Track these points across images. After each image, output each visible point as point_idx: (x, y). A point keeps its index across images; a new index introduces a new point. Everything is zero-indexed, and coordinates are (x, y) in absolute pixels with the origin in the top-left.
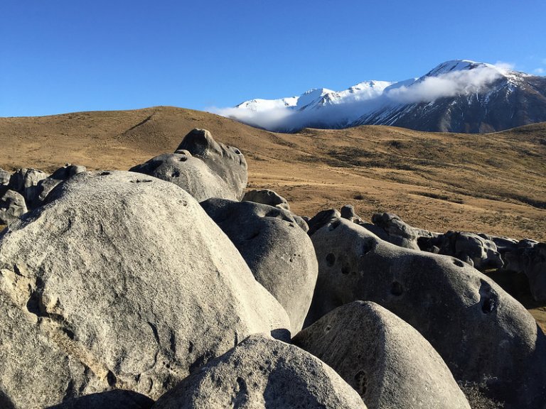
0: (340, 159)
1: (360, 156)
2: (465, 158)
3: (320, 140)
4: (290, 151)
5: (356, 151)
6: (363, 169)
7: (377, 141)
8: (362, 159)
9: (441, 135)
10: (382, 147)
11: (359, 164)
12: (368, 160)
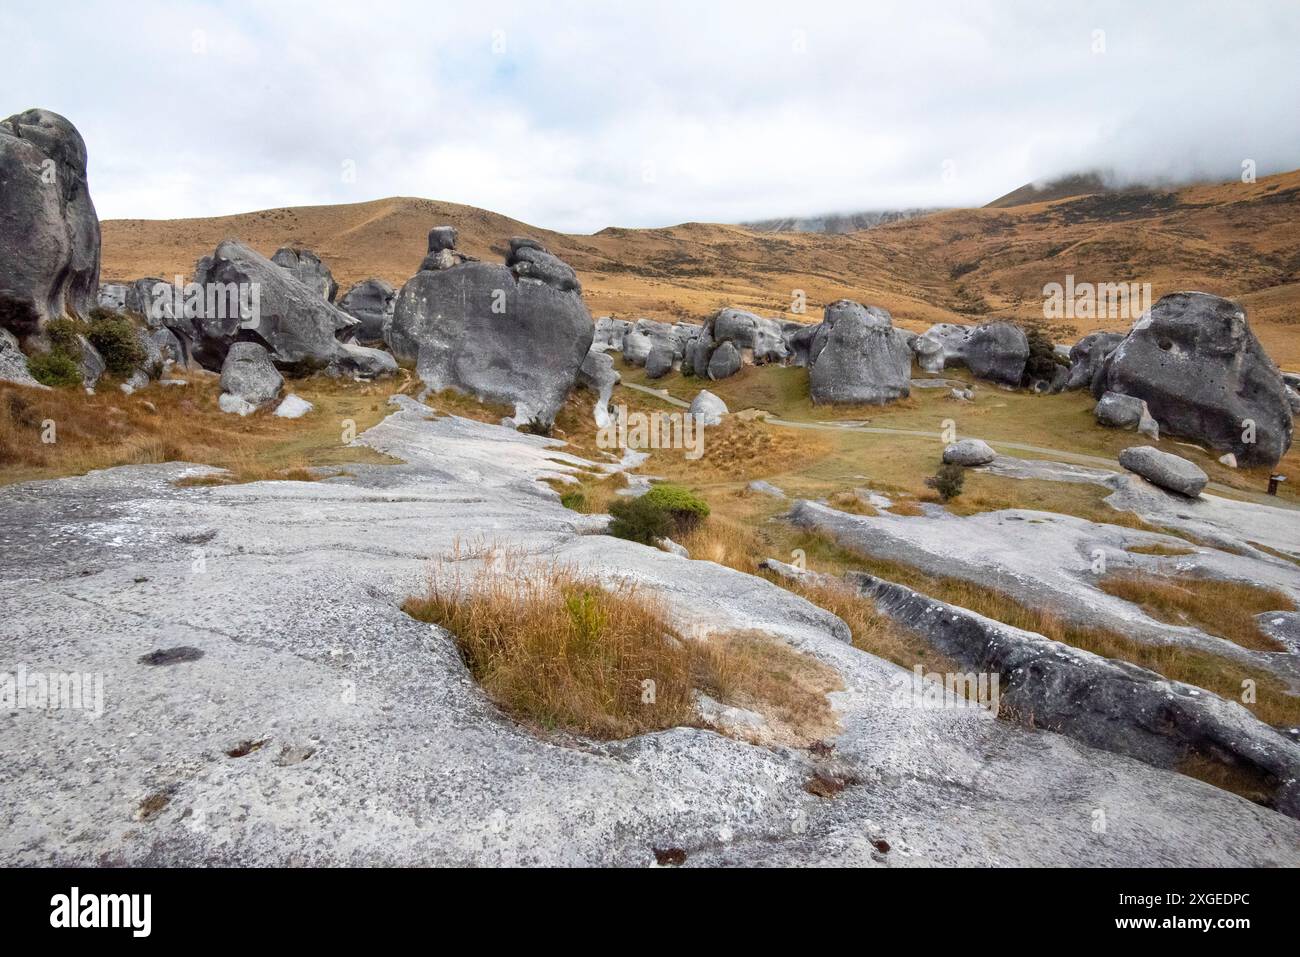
0: (656, 266)
1: (682, 263)
2: (820, 264)
3: (629, 243)
4: (586, 257)
5: (678, 255)
6: (684, 279)
7: (707, 243)
8: (686, 267)
9: (790, 234)
10: (713, 250)
11: (681, 273)
12: (693, 267)
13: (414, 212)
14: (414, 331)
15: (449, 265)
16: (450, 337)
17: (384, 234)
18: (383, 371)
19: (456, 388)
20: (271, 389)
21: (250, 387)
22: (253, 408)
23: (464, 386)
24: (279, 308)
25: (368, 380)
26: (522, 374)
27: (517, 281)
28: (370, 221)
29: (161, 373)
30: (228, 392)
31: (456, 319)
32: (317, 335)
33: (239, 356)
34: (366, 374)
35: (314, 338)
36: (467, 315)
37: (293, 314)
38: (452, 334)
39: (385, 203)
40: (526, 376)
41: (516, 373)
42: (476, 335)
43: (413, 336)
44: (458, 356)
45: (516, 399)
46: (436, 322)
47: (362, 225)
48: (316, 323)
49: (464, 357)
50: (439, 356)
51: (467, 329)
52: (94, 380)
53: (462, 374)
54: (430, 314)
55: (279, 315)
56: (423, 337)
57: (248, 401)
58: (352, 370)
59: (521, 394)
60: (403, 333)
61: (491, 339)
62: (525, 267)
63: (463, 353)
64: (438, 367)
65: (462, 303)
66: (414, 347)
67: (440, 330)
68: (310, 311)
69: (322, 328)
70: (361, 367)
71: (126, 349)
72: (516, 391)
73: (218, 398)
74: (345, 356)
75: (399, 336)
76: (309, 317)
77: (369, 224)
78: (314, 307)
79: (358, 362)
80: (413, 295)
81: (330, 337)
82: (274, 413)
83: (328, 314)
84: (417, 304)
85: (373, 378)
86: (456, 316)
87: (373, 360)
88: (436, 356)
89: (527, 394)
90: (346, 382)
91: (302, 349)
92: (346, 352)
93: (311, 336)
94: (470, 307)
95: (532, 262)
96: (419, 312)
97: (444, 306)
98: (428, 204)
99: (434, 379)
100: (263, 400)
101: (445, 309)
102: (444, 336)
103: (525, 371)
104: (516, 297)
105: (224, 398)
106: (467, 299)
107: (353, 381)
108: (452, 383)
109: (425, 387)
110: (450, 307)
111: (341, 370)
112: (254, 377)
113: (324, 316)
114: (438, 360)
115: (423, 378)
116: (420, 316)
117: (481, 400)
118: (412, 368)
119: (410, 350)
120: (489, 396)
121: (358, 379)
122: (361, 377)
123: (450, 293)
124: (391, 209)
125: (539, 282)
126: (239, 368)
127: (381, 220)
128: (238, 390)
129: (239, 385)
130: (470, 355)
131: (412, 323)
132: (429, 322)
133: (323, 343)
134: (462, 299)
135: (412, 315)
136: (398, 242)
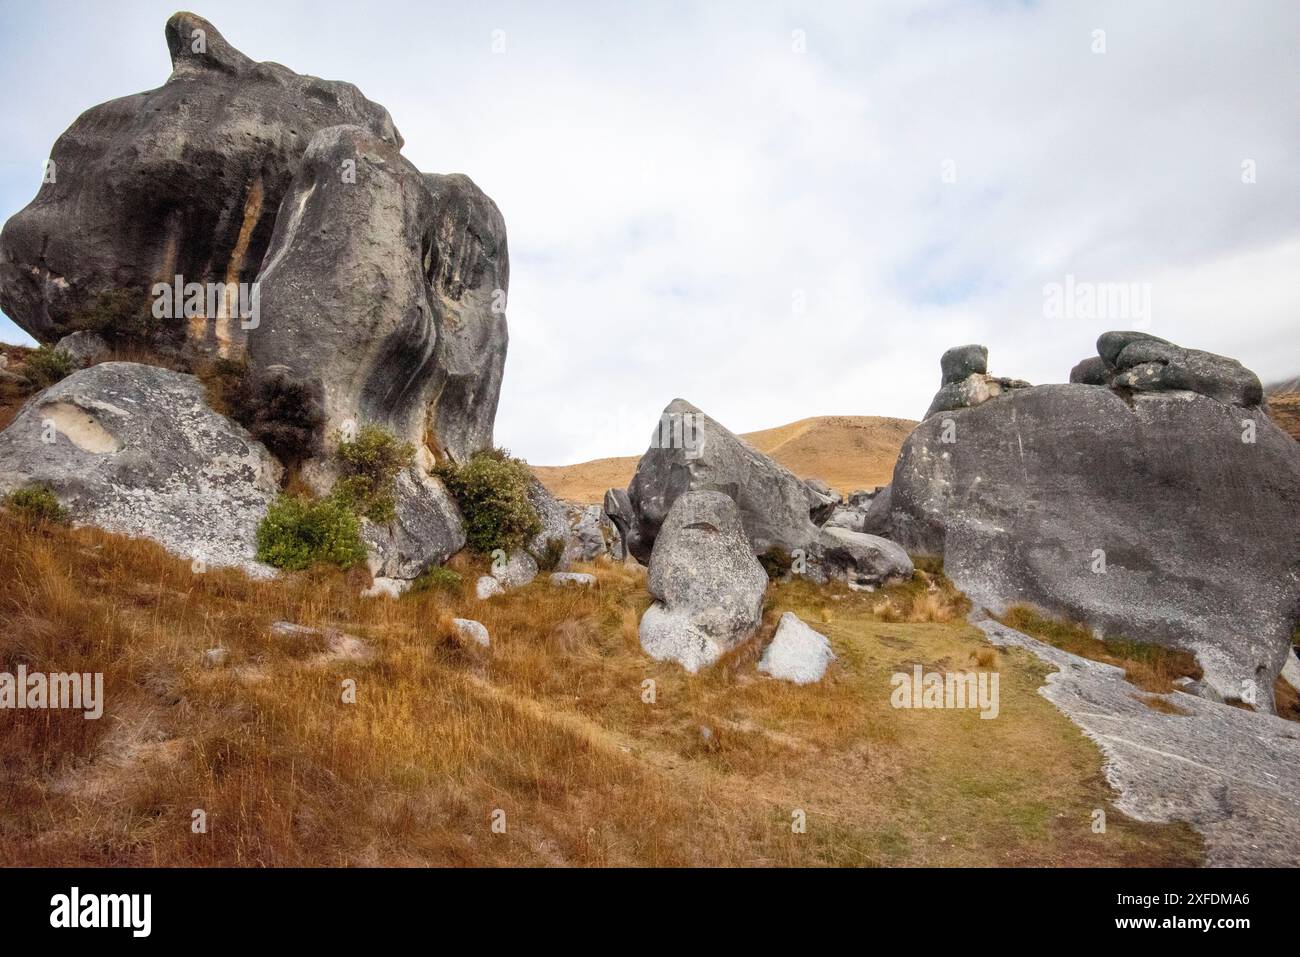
13: (827, 428)
14: (933, 507)
15: (981, 397)
16: (1004, 513)
17: (800, 451)
18: (892, 573)
19: (1034, 607)
20: (753, 600)
21: (710, 591)
22: (714, 649)
23: (1055, 604)
24: (738, 474)
25: (870, 589)
26: (1188, 580)
27: (1131, 403)
28: (789, 440)
29: (558, 559)
30: (662, 602)
31: (1009, 481)
32: (787, 515)
33: (689, 517)
34: (867, 577)
35: (783, 519)
36: (1030, 473)
37: (757, 484)
38: (1007, 507)
39: (800, 424)
40: (1198, 585)
41: (1171, 578)
42: (1056, 507)
43: (931, 515)
44: (1029, 546)
45: (1189, 635)
46: (973, 489)
47: (781, 445)
48: (785, 498)
49: (1041, 546)
50: (986, 548)
51: (1035, 497)
52: (414, 563)
53: (1046, 579)
54: (959, 477)
55: (738, 482)
56: (951, 514)
57: (704, 628)
58: (844, 570)
59: (1198, 623)
60: (912, 510)
61: (1091, 510)
62: (1150, 372)
63: (1038, 541)
64: (988, 566)
65: (1017, 454)
66: (936, 533)
67: (982, 503)
68: (776, 480)
69: (793, 506)
70: (860, 565)
71: (501, 509)
72: (1183, 617)
73: (640, 617)
74: (832, 546)
75: (904, 516)
76: (776, 489)
77: (787, 443)
78: (782, 476)
79: (856, 557)
80: (925, 450)
81: (803, 518)
82: (761, 666)
83: (799, 486)
84: (934, 463)
85: (877, 584)
86: (1010, 476)
87: (876, 554)
88: (983, 549)
89: (1212, 624)
90: (837, 590)
91: (767, 535)
92: (835, 538)
93: (780, 516)
94: (1035, 458)
95: (1165, 363)
96: (939, 475)
97: (984, 463)
98: (840, 419)
99: (984, 588)
100: (738, 627)
101: (986, 467)
102: (990, 512)
103: (1193, 572)
104: (1138, 429)
105: (654, 616)
106: (1026, 447)
107: (847, 590)
108: (1023, 596)
109: (970, 604)
110: (997, 462)
111: (826, 570)
112: (720, 567)
113: (795, 487)
114: (985, 554)
115: (960, 586)
116: (940, 482)
117: (1098, 634)
118: (936, 570)
119: (926, 539)
120: (1115, 626)
121: (855, 587)
122: (860, 582)
123: (991, 441)
124: (805, 429)
125: (1188, 396)
126: (688, 544)
127: (798, 438)
128: (682, 599)
129: (687, 586)
130: (1053, 543)
131: (928, 493)
132: (959, 490)
133: (795, 527)
134: (1016, 447)
135: (926, 483)
136: (813, 456)
